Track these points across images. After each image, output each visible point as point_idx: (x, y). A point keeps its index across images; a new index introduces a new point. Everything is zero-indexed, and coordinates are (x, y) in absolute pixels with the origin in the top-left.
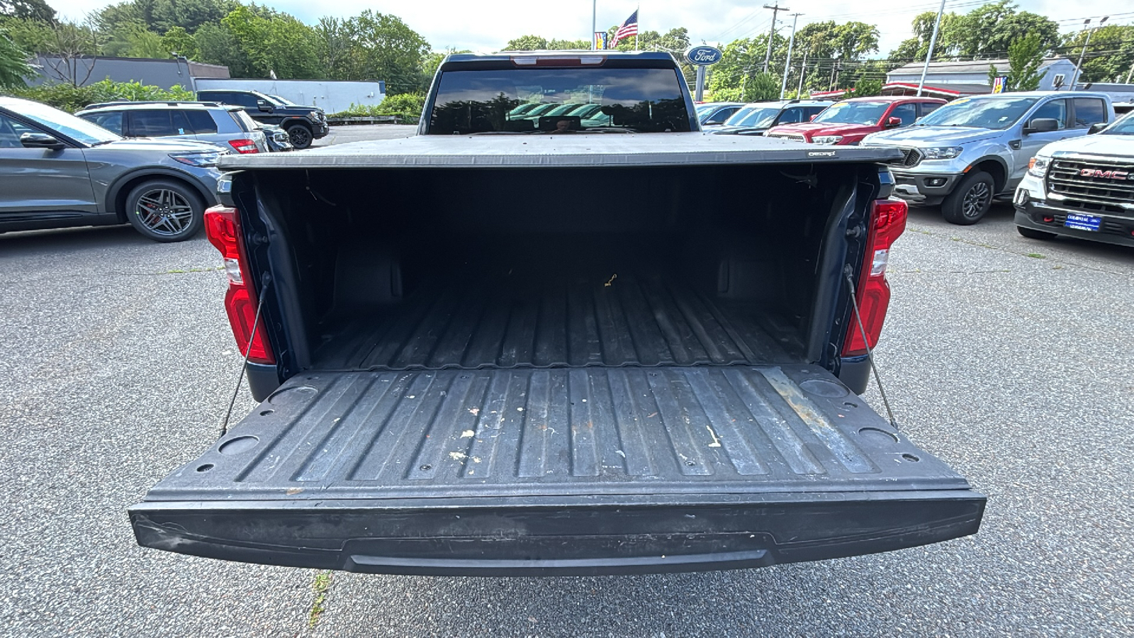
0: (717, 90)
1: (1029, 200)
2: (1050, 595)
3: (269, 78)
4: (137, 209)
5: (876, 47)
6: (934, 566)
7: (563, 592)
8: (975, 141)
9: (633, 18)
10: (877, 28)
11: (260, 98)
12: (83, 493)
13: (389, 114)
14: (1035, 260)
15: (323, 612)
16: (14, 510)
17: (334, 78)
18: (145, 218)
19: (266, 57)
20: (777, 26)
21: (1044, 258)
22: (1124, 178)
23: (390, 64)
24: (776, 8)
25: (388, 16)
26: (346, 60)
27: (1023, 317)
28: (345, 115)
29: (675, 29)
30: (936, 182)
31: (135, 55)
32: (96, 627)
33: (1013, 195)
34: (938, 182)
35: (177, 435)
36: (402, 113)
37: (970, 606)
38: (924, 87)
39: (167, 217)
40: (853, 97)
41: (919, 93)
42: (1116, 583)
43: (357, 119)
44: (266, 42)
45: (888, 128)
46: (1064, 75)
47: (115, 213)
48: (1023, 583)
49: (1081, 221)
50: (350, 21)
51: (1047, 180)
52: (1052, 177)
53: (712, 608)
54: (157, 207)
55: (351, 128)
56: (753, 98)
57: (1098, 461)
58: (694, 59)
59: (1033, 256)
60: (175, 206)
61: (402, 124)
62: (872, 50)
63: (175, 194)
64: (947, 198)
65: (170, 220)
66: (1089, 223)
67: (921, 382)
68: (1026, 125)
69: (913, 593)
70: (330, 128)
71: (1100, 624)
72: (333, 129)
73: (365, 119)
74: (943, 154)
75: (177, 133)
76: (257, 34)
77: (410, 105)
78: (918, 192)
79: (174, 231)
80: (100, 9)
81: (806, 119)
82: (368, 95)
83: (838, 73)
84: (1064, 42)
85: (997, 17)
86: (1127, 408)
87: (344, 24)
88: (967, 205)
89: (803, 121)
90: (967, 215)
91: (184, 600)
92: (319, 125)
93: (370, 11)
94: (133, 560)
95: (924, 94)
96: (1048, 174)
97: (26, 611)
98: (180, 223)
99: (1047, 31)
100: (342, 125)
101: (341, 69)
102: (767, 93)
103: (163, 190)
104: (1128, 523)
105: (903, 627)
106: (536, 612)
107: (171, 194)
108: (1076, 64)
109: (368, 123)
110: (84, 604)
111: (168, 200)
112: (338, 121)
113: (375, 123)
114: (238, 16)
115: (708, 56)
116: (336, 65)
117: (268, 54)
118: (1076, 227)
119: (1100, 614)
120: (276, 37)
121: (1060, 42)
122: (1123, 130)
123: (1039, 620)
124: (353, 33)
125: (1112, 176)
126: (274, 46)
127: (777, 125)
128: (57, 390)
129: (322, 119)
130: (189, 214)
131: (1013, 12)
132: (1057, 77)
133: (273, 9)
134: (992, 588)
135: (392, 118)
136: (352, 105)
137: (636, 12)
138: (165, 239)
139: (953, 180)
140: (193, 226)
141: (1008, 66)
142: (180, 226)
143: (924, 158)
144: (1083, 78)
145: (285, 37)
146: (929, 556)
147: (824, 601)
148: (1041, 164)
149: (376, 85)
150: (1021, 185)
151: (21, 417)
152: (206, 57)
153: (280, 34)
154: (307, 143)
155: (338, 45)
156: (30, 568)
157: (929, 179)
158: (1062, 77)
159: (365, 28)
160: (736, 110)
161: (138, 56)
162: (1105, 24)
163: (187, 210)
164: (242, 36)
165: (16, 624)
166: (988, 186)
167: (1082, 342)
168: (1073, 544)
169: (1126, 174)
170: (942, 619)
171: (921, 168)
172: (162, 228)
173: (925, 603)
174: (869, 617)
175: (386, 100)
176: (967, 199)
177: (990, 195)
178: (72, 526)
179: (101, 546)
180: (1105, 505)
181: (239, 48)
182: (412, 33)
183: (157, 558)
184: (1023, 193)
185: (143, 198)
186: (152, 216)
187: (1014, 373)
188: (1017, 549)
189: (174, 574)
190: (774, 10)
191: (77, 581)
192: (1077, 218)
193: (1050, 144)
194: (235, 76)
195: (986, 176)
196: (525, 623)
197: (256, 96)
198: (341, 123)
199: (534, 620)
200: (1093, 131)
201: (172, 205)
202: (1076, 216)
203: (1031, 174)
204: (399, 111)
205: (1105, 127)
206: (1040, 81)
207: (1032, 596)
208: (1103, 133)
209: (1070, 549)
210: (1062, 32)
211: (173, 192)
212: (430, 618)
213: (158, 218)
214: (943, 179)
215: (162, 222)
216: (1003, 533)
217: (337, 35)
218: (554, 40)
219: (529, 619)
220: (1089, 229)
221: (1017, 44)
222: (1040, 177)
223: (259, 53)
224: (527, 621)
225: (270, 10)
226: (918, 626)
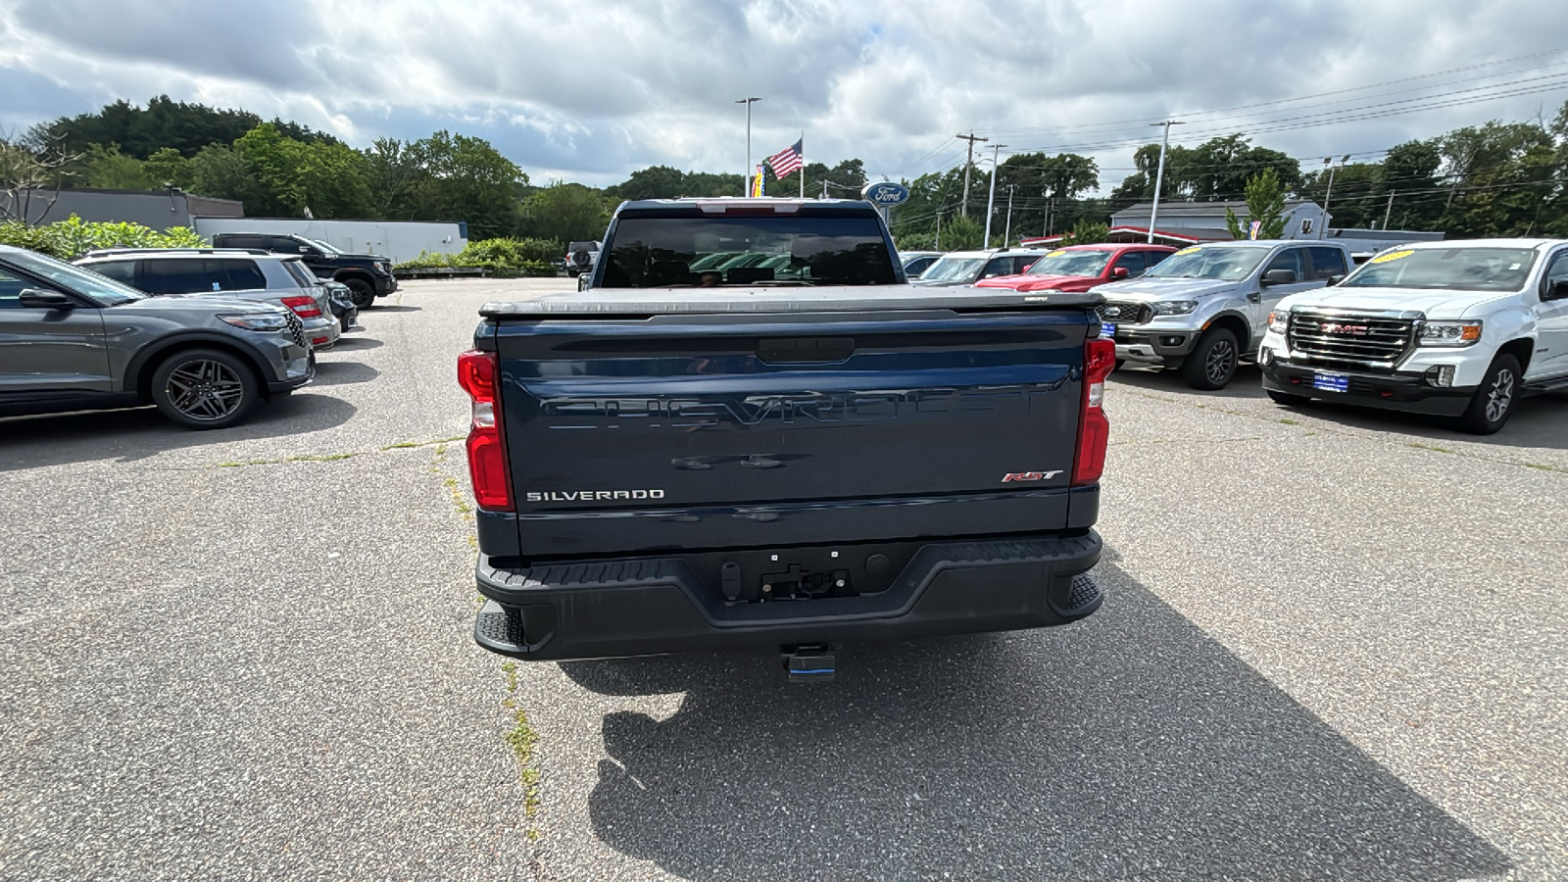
0: (904, 236)
1: (1274, 360)
2: (1297, 735)
3: (304, 217)
4: (167, 386)
5: (1096, 185)
6: (1187, 719)
7: (804, 767)
8: (1208, 294)
9: (798, 148)
10: (1094, 161)
11: (304, 244)
12: (201, 709)
13: (475, 265)
14: (1287, 426)
15: (538, 803)
16: (118, 732)
17: (392, 218)
18: (177, 398)
19: (297, 189)
20: (975, 159)
21: (1297, 423)
22: (1365, 334)
23: (471, 200)
24: (972, 138)
25: (471, 138)
26: (410, 195)
27: (1275, 486)
28: (413, 267)
29: (846, 161)
30: (1172, 341)
31: (100, 186)
32: (274, 834)
33: (1256, 355)
34: (1175, 341)
35: (300, 645)
36: (494, 263)
37: (1221, 749)
38: (1155, 232)
39: (207, 396)
40: (1073, 245)
41: (1150, 240)
42: (1359, 721)
43: (431, 271)
44: (299, 169)
45: (1114, 280)
46: (1311, 220)
47: (135, 392)
48: (1272, 726)
49: (1329, 382)
50: (418, 145)
51: (1289, 337)
52: (1293, 333)
53: (964, 769)
54: (194, 384)
55: (420, 282)
56: (951, 246)
57: (1346, 618)
58: (874, 198)
59: (1286, 422)
60: (220, 382)
61: (493, 277)
62: (1091, 188)
63: (221, 367)
64: (1188, 359)
65: (212, 401)
66: (1337, 383)
67: (1168, 553)
68: (1263, 277)
69: (1166, 743)
70: (399, 282)
71: (1344, 755)
72: (401, 284)
73: (442, 270)
74: (1177, 309)
75: (211, 289)
76: (285, 159)
77: (504, 253)
78: (1153, 353)
79: (215, 415)
80: (48, 122)
81: (1019, 271)
82: (444, 239)
83: (1052, 215)
84: (1308, 182)
85: (1230, 152)
86: (1377, 569)
87: (409, 148)
88: (1211, 367)
89: (1015, 273)
90: (1213, 379)
91: (371, 803)
92: (385, 278)
93: (446, 132)
94: (294, 770)
95: (1156, 240)
96: (1289, 330)
97: (180, 826)
98: (225, 403)
99: (1285, 170)
100: (408, 279)
101: (402, 206)
102: (968, 239)
103: (205, 361)
104: (1372, 670)
105: (1157, 771)
106: (776, 785)
107: (216, 366)
108: (1323, 207)
109: (445, 276)
110: (250, 815)
111: (210, 373)
112: (405, 274)
113: (455, 276)
114: (259, 136)
115: (891, 195)
116: (397, 200)
117: (299, 185)
118: (1325, 388)
119: (1343, 747)
120: (313, 163)
121: (1303, 182)
122: (1361, 282)
123: (1286, 756)
124: (421, 158)
125: (1352, 331)
126: (310, 176)
127: (984, 278)
128: (119, 605)
129: (388, 272)
130: (239, 392)
131: (1247, 147)
132: (1305, 222)
133: (305, 127)
134: (1242, 733)
135: (479, 270)
136: (424, 253)
137: (800, 141)
138: (202, 425)
139: (1192, 338)
140: (242, 407)
141: (1247, 209)
142: (224, 408)
143: (1156, 314)
144: (1332, 224)
145: (326, 164)
146: (1181, 710)
147: (1079, 755)
148: (1280, 320)
149: (455, 227)
150: (1264, 343)
151: (83, 636)
152: (209, 190)
153: (318, 160)
154: (366, 302)
155: (400, 176)
156: (165, 787)
157: (1164, 338)
158: (1310, 222)
159: (438, 153)
160: (933, 260)
161: (105, 186)
162: (1349, 163)
163: (237, 386)
164: (262, 162)
165: (172, 839)
166: (1231, 345)
167: (1335, 507)
168: (1319, 691)
169: (1365, 328)
170: (1195, 762)
171: (1155, 325)
172: (199, 411)
173: (1178, 750)
174: (1124, 767)
175: (471, 247)
176: (1210, 360)
177: (1234, 354)
178: (203, 743)
179: (249, 760)
180: (1351, 656)
181: (257, 177)
182: (504, 161)
183: (323, 766)
184: (1267, 350)
185: (177, 372)
186: (186, 396)
187: (1265, 540)
188: (1266, 699)
189: (349, 780)
190: (969, 141)
191: (232, 794)
192: (1325, 379)
193: (1288, 297)
194: (250, 214)
195: (1227, 333)
196: (768, 796)
197: (296, 240)
198: (409, 277)
199: (777, 793)
200: (1331, 283)
201: (216, 380)
202: (1323, 376)
203: (1272, 330)
204: (489, 260)
205: (1341, 279)
206: (1285, 227)
207: (1280, 737)
208: (1341, 286)
209: (1317, 696)
210: (1304, 169)
211: (219, 364)
212: (663, 800)
213: (194, 397)
214: (1181, 337)
215: (200, 403)
216: (1254, 686)
217: (399, 162)
218: (691, 173)
219: (772, 793)
220: (1338, 391)
221: (1253, 185)
222: (1280, 333)
223: (287, 185)
224: (770, 794)
225: (302, 128)
226: (1172, 770)
